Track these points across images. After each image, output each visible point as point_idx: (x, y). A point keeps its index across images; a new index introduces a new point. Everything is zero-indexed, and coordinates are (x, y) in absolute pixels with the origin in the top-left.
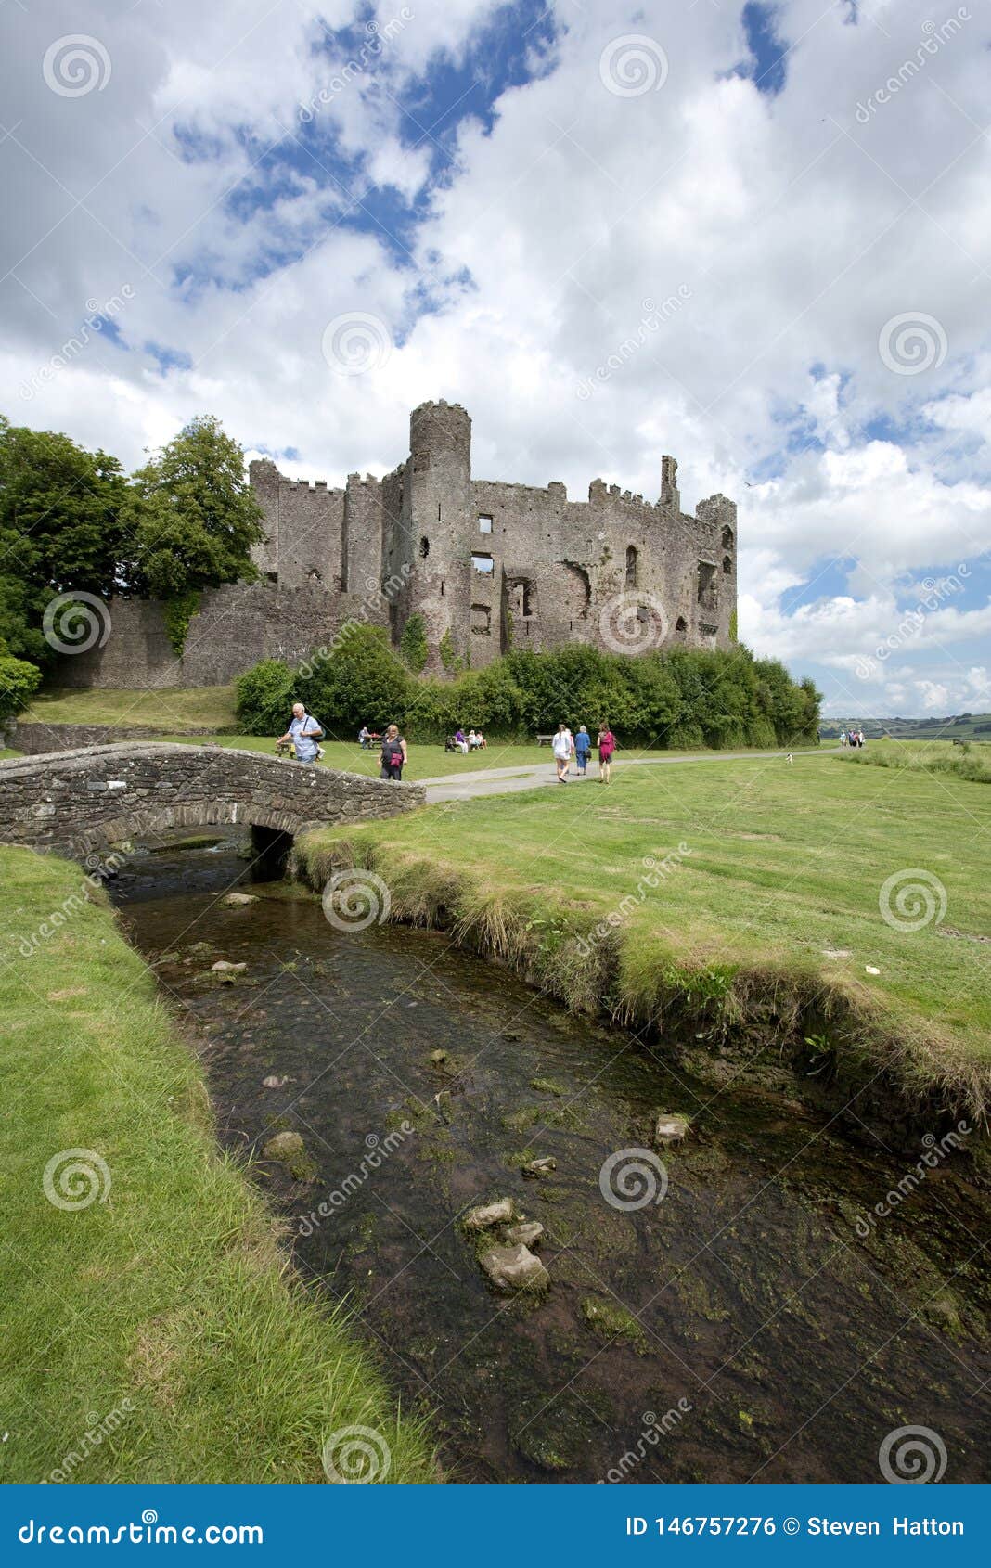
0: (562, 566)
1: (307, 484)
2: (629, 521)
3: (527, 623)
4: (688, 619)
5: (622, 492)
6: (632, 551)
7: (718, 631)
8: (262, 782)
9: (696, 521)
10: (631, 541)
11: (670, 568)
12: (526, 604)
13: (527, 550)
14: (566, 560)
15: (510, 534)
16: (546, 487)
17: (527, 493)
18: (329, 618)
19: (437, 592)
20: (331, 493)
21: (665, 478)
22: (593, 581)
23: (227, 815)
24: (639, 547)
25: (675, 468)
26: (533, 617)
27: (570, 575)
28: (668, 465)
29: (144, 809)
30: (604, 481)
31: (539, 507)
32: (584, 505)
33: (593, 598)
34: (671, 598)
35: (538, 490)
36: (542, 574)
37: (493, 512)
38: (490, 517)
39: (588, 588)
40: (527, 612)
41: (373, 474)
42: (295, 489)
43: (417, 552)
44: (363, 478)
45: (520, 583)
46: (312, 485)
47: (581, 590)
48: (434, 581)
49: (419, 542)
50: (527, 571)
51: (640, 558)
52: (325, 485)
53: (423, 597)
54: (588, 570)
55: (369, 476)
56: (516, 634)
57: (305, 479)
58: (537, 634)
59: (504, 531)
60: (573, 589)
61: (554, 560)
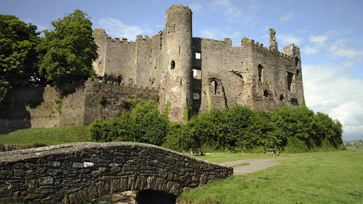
0: (231, 73)
1: (119, 39)
2: (258, 54)
4: (284, 96)
5: (255, 43)
6: (260, 67)
7: (297, 101)
10: (260, 62)
11: (276, 74)
12: (216, 89)
13: (216, 66)
14: (233, 71)
15: (209, 60)
16: (223, 41)
17: (216, 43)
19: (179, 84)
20: (129, 43)
21: (271, 37)
22: (245, 80)
23: (145, 184)
24: (263, 65)
25: (275, 33)
26: (221, 95)
27: (235, 77)
28: (272, 32)
30: (248, 38)
31: (220, 49)
32: (240, 48)
34: (278, 87)
35: (220, 41)
36: (223, 76)
37: (201, 50)
38: (200, 52)
39: (243, 82)
40: (217, 93)
42: (113, 41)
43: (169, 67)
44: (144, 37)
46: (121, 40)
47: (239, 83)
48: (177, 79)
49: (170, 62)
50: (216, 75)
51: (263, 70)
52: (126, 39)
53: (172, 87)
54: (242, 74)
55: (146, 36)
57: (118, 37)
59: (206, 58)
60: (236, 82)
61: (228, 71)
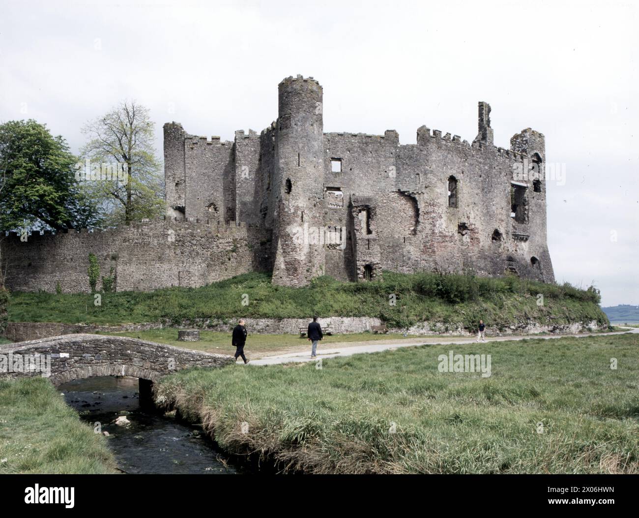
0: (396, 195)
1: (206, 139)
2: (449, 156)
3: (368, 240)
4: (502, 230)
5: (443, 135)
6: (453, 180)
7: (530, 239)
8: (138, 354)
9: (507, 152)
10: (452, 172)
11: (487, 191)
12: (368, 225)
13: (369, 184)
14: (399, 190)
15: (356, 172)
16: (383, 134)
17: (369, 140)
18: (221, 241)
19: (299, 219)
20: (223, 145)
21: (481, 120)
22: (421, 206)
23: (119, 371)
24: (459, 176)
25: (489, 110)
26: (373, 235)
27: (403, 201)
28: (484, 110)
29: (78, 367)
30: (428, 127)
31: (377, 150)
32: (413, 146)
33: (421, 219)
34: (489, 215)
35: (376, 137)
36: (379, 201)
37: (341, 156)
38: (339, 159)
39: (417, 211)
40: (369, 232)
41: (254, 130)
42: (197, 143)
43: (283, 190)
44: (247, 133)
45: (364, 210)
46: (209, 140)
47: (411, 212)
48: (296, 211)
49: (284, 182)
50: (369, 199)
51: (460, 185)
52: (218, 139)
53: (288, 224)
54: (417, 196)
55: (251, 131)
56: (361, 248)
57: (204, 135)
58: (376, 249)
59: (351, 169)
60: (405, 211)
61: (390, 190)
